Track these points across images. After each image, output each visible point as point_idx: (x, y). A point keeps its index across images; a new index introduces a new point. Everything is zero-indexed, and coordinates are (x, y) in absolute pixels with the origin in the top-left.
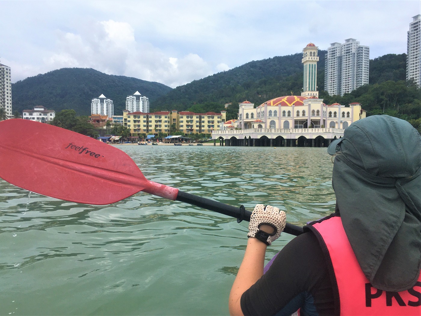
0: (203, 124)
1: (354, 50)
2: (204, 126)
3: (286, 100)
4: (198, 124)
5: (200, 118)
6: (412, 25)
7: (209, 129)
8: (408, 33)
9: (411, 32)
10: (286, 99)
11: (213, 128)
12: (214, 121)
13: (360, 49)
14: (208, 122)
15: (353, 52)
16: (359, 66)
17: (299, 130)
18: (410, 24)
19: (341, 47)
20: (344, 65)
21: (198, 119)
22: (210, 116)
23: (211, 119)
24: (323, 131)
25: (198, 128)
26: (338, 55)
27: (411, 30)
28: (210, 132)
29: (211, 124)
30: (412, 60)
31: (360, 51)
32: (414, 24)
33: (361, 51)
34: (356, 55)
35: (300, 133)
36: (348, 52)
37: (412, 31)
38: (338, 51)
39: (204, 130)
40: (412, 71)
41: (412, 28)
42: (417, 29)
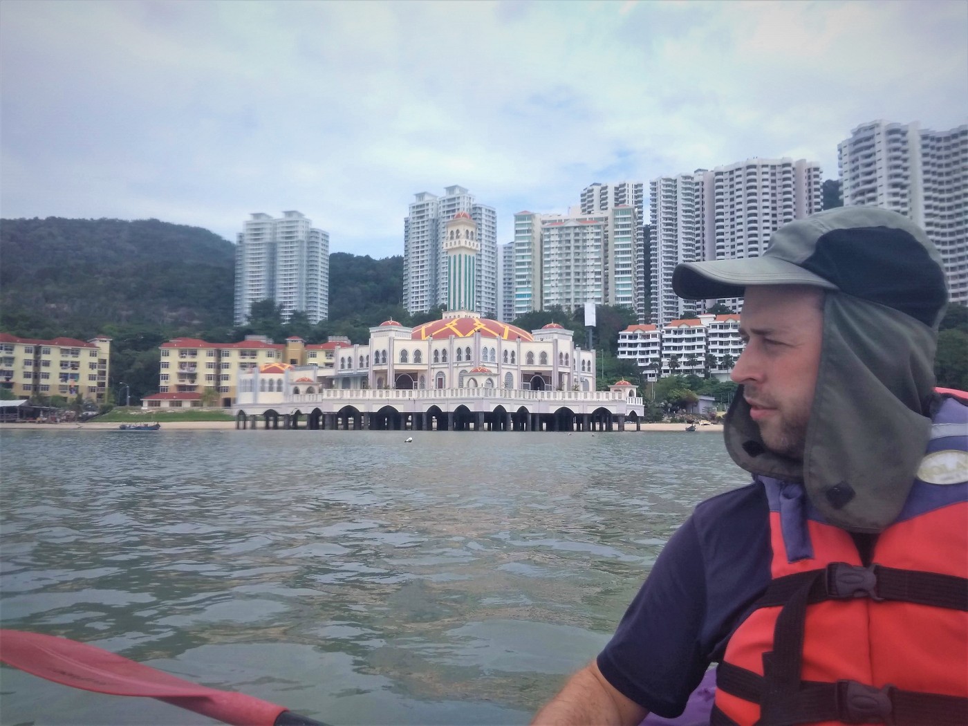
0: (44, 369)
1: (301, 236)
2: (47, 376)
3: (454, 327)
4: (30, 369)
5: (37, 352)
6: (414, 207)
7: (64, 383)
8: (406, 222)
9: (411, 220)
10: (456, 324)
11: (76, 381)
12: (78, 362)
13: (313, 233)
14: (61, 365)
15: (300, 238)
16: (311, 267)
17: (557, 393)
18: (410, 205)
19: (275, 224)
20: (280, 262)
21: (31, 356)
22: (70, 348)
23: (70, 358)
24: (607, 397)
25: (29, 381)
26: (267, 238)
27: (411, 216)
28: (65, 392)
29: (69, 371)
30: (415, 270)
31: (313, 239)
32: (418, 207)
33: (315, 239)
34: (305, 245)
35: (560, 401)
36: (289, 236)
37: (414, 218)
38: (268, 231)
39: (46, 388)
40: (415, 290)
41: (413, 212)
42: (422, 217)
